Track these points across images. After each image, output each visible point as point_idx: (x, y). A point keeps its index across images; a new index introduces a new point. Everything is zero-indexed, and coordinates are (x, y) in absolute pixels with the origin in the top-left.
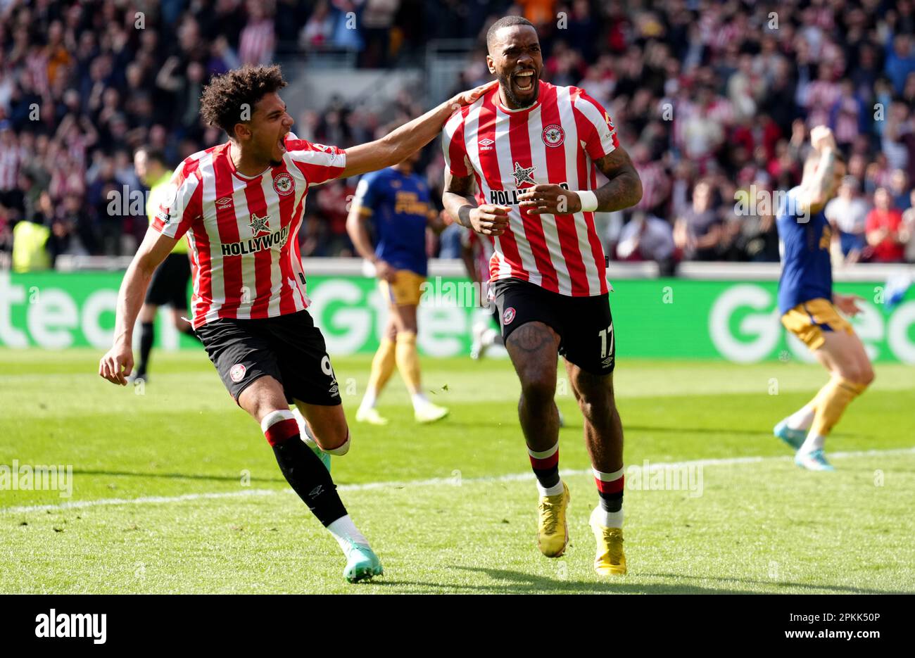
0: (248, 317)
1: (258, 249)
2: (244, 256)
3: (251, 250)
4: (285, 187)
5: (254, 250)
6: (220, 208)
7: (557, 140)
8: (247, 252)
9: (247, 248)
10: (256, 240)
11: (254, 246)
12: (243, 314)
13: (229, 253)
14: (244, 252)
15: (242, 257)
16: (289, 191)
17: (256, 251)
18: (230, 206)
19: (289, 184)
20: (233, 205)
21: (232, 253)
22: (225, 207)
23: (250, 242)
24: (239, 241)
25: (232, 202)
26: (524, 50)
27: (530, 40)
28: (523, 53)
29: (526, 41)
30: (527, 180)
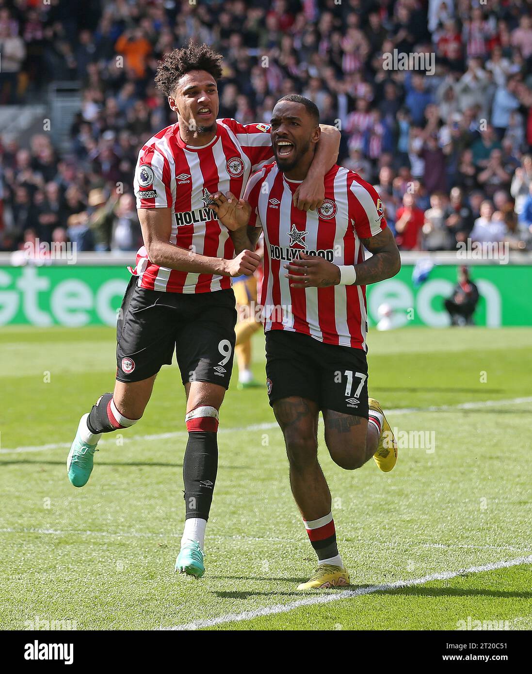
1: (209, 219)
2: (195, 224)
3: (202, 220)
4: (236, 170)
5: (205, 220)
6: (180, 183)
7: (329, 213)
9: (198, 217)
10: (205, 210)
11: (205, 216)
13: (182, 223)
14: (195, 221)
16: (238, 174)
17: (207, 220)
18: (189, 182)
19: (240, 168)
20: (191, 181)
22: (184, 182)
23: (200, 211)
24: (190, 210)
25: (190, 179)
26: (282, 122)
27: (289, 114)
28: (282, 125)
29: (284, 115)
30: (300, 241)
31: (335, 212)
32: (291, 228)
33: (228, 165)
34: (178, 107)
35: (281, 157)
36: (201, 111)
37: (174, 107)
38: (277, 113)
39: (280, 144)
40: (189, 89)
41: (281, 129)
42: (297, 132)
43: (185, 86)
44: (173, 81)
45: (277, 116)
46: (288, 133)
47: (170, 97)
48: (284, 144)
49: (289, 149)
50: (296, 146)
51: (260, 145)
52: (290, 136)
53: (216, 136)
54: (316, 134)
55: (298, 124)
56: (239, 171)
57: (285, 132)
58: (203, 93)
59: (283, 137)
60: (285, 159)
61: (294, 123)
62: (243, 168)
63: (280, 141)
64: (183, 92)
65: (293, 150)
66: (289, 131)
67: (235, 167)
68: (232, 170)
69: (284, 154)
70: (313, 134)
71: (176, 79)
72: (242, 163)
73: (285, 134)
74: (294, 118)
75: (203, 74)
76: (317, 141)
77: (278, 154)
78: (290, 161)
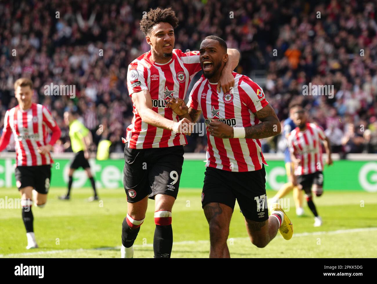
0: (158, 147)
3: (163, 106)
4: (182, 79)
5: (165, 106)
6: (153, 79)
7: (229, 100)
8: (161, 106)
10: (165, 101)
12: (156, 145)
15: (158, 108)
16: (183, 81)
18: (157, 79)
19: (184, 77)
20: (159, 79)
21: (153, 106)
22: (155, 79)
23: (163, 101)
24: (158, 99)
25: (158, 78)
26: (206, 50)
27: (209, 46)
28: (206, 52)
29: (207, 46)
30: (216, 115)
31: (232, 98)
32: (212, 108)
33: (177, 76)
34: (152, 42)
35: (206, 70)
36: (165, 45)
37: (149, 42)
38: (203, 45)
39: (205, 63)
40: (159, 32)
41: (205, 54)
42: (214, 55)
43: (157, 31)
44: (149, 27)
45: (203, 47)
46: (209, 56)
47: (147, 36)
48: (207, 62)
49: (210, 66)
50: (214, 63)
51: (194, 63)
52: (210, 58)
53: (172, 59)
54: (226, 57)
55: (215, 51)
56: (183, 79)
57: (208, 55)
58: (167, 35)
59: (206, 58)
60: (208, 72)
61: (212, 51)
62: (185, 77)
63: (204, 61)
64: (155, 34)
65: (213, 66)
66: (210, 55)
67: (181, 77)
68: (179, 79)
69: (207, 69)
70: (224, 57)
71: (152, 26)
72: (184, 75)
73: (208, 56)
74: (212, 48)
75: (167, 25)
76: (226, 61)
77: (204, 69)
78: (210, 73)
